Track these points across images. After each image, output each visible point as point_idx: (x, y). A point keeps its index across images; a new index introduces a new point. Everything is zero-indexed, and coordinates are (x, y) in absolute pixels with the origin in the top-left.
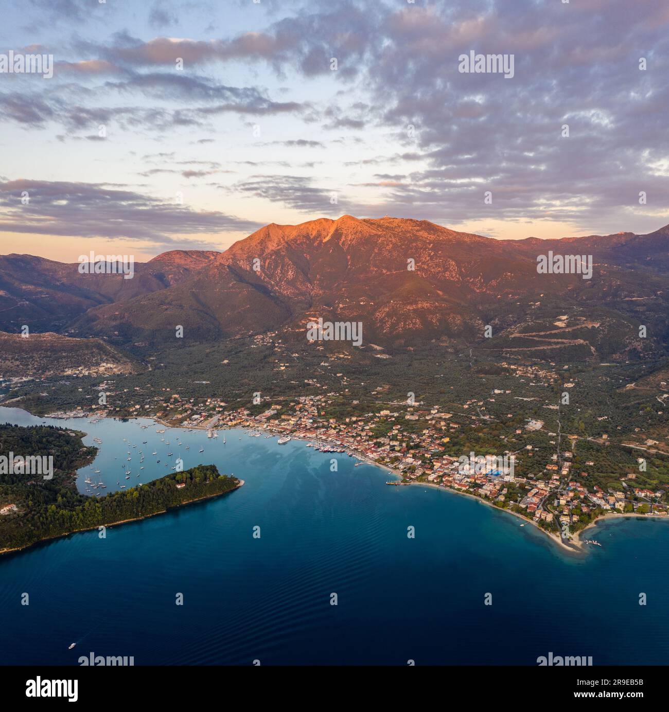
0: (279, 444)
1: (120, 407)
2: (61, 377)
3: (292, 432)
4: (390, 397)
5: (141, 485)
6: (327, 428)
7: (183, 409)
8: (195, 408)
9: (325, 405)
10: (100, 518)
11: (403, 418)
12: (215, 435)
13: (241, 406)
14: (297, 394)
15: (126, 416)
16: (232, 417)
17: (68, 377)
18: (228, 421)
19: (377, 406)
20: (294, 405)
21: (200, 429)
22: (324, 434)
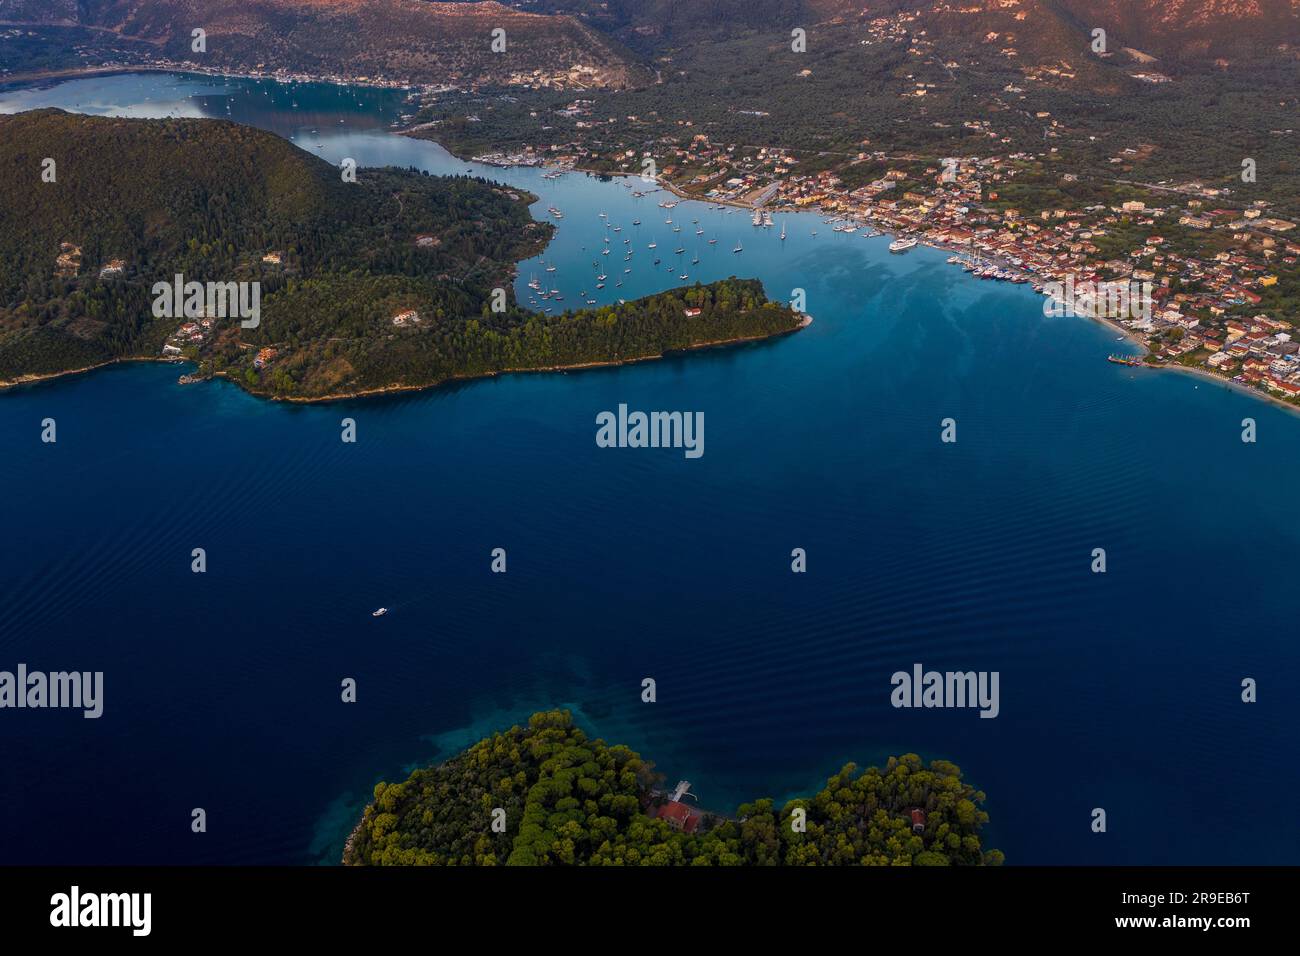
0: (892, 251)
1: (600, 152)
2: (504, 88)
3: (922, 229)
4: (1151, 173)
5: (622, 302)
6: (998, 227)
7: (711, 165)
8: (734, 165)
9: (1001, 179)
10: (548, 353)
11: (1173, 223)
12: (768, 222)
13: (825, 166)
14: (944, 151)
15: (609, 170)
16: (803, 189)
17: (516, 89)
18: (795, 196)
19: (1118, 190)
20: (935, 174)
21: (740, 207)
22: (988, 241)
